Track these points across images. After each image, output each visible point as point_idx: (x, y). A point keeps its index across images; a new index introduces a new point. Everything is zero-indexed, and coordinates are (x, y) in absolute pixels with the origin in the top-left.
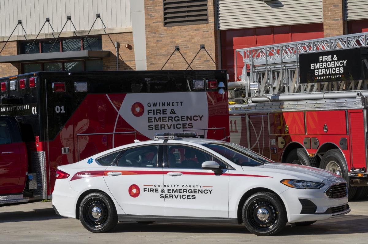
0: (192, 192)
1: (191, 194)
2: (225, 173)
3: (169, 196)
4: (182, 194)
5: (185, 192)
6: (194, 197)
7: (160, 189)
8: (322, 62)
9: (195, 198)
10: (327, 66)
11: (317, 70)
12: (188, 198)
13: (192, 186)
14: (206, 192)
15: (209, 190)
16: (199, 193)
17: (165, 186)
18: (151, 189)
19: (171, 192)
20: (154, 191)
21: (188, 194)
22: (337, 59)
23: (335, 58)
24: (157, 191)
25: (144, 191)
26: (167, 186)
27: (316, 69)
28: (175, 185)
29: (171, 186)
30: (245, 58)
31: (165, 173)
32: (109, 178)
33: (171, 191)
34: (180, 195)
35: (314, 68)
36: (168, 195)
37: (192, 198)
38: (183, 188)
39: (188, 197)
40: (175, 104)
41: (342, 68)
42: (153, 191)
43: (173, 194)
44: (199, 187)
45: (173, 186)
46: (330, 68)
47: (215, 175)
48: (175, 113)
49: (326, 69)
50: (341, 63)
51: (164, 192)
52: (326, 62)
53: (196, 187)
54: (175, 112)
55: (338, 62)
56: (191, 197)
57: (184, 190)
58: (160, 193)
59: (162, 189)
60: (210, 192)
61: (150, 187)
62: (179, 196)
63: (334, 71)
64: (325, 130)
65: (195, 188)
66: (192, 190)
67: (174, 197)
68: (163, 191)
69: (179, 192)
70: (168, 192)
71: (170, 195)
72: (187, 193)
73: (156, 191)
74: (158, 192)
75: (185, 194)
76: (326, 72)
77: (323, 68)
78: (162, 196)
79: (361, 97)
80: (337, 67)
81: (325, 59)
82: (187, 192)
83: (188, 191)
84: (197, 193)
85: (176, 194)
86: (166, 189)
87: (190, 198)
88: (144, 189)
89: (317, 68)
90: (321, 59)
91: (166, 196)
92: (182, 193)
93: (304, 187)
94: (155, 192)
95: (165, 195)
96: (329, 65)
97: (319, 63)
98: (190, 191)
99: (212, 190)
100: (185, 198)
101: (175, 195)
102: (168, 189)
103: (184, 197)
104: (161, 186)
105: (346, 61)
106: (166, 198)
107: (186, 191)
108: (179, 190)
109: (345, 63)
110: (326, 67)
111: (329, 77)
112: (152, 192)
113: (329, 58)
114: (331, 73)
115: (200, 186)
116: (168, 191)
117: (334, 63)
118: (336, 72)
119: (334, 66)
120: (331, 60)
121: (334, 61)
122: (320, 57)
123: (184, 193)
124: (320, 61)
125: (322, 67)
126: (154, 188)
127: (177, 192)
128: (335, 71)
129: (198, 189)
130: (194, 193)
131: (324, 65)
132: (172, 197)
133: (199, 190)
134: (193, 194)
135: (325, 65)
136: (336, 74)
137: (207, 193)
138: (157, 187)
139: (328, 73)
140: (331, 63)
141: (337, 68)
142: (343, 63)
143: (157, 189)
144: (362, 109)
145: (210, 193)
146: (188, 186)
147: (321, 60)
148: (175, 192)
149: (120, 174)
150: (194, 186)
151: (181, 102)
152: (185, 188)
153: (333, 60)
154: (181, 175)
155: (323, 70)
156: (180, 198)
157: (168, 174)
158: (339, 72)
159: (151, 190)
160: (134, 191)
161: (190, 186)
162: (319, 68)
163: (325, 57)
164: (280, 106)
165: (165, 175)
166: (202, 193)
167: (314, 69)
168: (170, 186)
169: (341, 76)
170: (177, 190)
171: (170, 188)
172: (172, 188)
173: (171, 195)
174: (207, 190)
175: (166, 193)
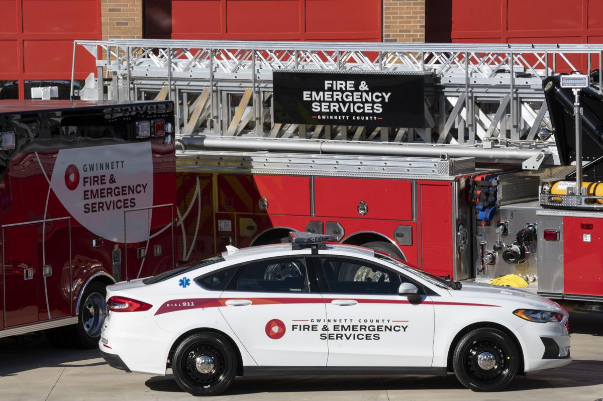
0: (374, 330)
1: (373, 333)
2: (426, 300)
3: (335, 337)
4: (357, 333)
5: (363, 330)
6: (377, 337)
7: (320, 326)
8: (330, 89)
9: (379, 338)
10: (342, 98)
11: (318, 104)
12: (367, 339)
13: (375, 321)
14: (397, 329)
15: (403, 326)
16: (386, 330)
17: (329, 321)
18: (304, 326)
19: (339, 330)
20: (310, 329)
21: (368, 332)
22: (368, 89)
23: (363, 86)
24: (316, 328)
25: (293, 329)
26: (332, 321)
27: (315, 101)
28: (346, 320)
29: (340, 321)
30: (100, 58)
31: (329, 301)
32: (228, 310)
33: (340, 328)
34: (354, 335)
35: (310, 99)
36: (334, 334)
37: (374, 339)
38: (359, 324)
39: (368, 337)
40: (115, 165)
41: (380, 105)
42: (308, 329)
43: (343, 332)
44: (386, 321)
45: (343, 321)
46: (350, 102)
47: (411, 305)
48: (115, 182)
49: (341, 104)
50: (377, 97)
51: (328, 330)
52: (341, 90)
53: (381, 321)
54: (115, 180)
55: (370, 94)
56: (372, 337)
57: (361, 326)
58: (320, 332)
59: (324, 326)
60: (405, 329)
61: (302, 324)
62: (352, 336)
63: (359, 108)
64: (361, 212)
65: (380, 323)
66: (374, 327)
67: (344, 337)
68: (325, 328)
69: (353, 330)
70: (334, 330)
71: (337, 335)
72: (365, 330)
73: (314, 328)
74: (317, 330)
75: (363, 332)
76: (340, 108)
77: (333, 102)
78: (323, 337)
79: (448, 162)
80: (367, 101)
81: (339, 86)
82: (367, 329)
83: (367, 327)
84: (382, 331)
85: (348, 333)
86: (330, 326)
87: (371, 339)
88: (293, 326)
89: (318, 99)
90: (330, 86)
91: (329, 337)
92: (357, 331)
93: (544, 320)
94: (312, 330)
95: (329, 335)
96: (348, 97)
97: (324, 91)
98: (371, 328)
99: (407, 326)
100: (363, 338)
101: (345, 335)
102: (335, 326)
103: (360, 337)
104: (322, 321)
105: (389, 94)
106: (329, 339)
107: (364, 327)
108: (353, 326)
109: (387, 97)
110: (340, 100)
111: (347, 117)
112: (306, 330)
113: (348, 86)
114: (352, 111)
115: (388, 321)
116: (335, 328)
117: (361, 96)
118: (364, 110)
119: (360, 100)
120: (353, 89)
121: (362, 92)
122: (326, 82)
123: (361, 330)
124: (326, 88)
125: (331, 100)
126: (311, 324)
127: (349, 330)
128: (363, 108)
129: (384, 324)
130: (378, 330)
131: (335, 97)
132: (341, 338)
133: (386, 327)
134: (376, 332)
135: (337, 96)
136: (364, 114)
137: (399, 330)
138: (315, 323)
139: (344, 110)
140: (353, 94)
141: (366, 105)
142: (383, 97)
143: (314, 326)
144: (451, 181)
145: (405, 331)
146: (369, 321)
147: (328, 87)
148: (346, 330)
149: (249, 304)
150: (377, 321)
151: (122, 162)
152: (363, 323)
153: (357, 90)
154: (356, 304)
155: (332, 104)
156: (354, 339)
157: (333, 302)
158: (371, 111)
159: (306, 328)
160: (275, 329)
161: (372, 321)
162: (322, 99)
163: (339, 82)
164: (244, 164)
165: (328, 304)
166: (390, 330)
167: (312, 102)
168: (338, 321)
169: (375, 118)
170: (349, 326)
171: (338, 323)
172: (341, 324)
173: (339, 334)
174: (399, 327)
175: (331, 331)
